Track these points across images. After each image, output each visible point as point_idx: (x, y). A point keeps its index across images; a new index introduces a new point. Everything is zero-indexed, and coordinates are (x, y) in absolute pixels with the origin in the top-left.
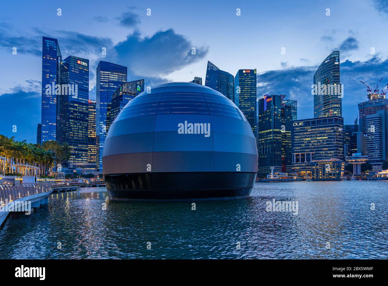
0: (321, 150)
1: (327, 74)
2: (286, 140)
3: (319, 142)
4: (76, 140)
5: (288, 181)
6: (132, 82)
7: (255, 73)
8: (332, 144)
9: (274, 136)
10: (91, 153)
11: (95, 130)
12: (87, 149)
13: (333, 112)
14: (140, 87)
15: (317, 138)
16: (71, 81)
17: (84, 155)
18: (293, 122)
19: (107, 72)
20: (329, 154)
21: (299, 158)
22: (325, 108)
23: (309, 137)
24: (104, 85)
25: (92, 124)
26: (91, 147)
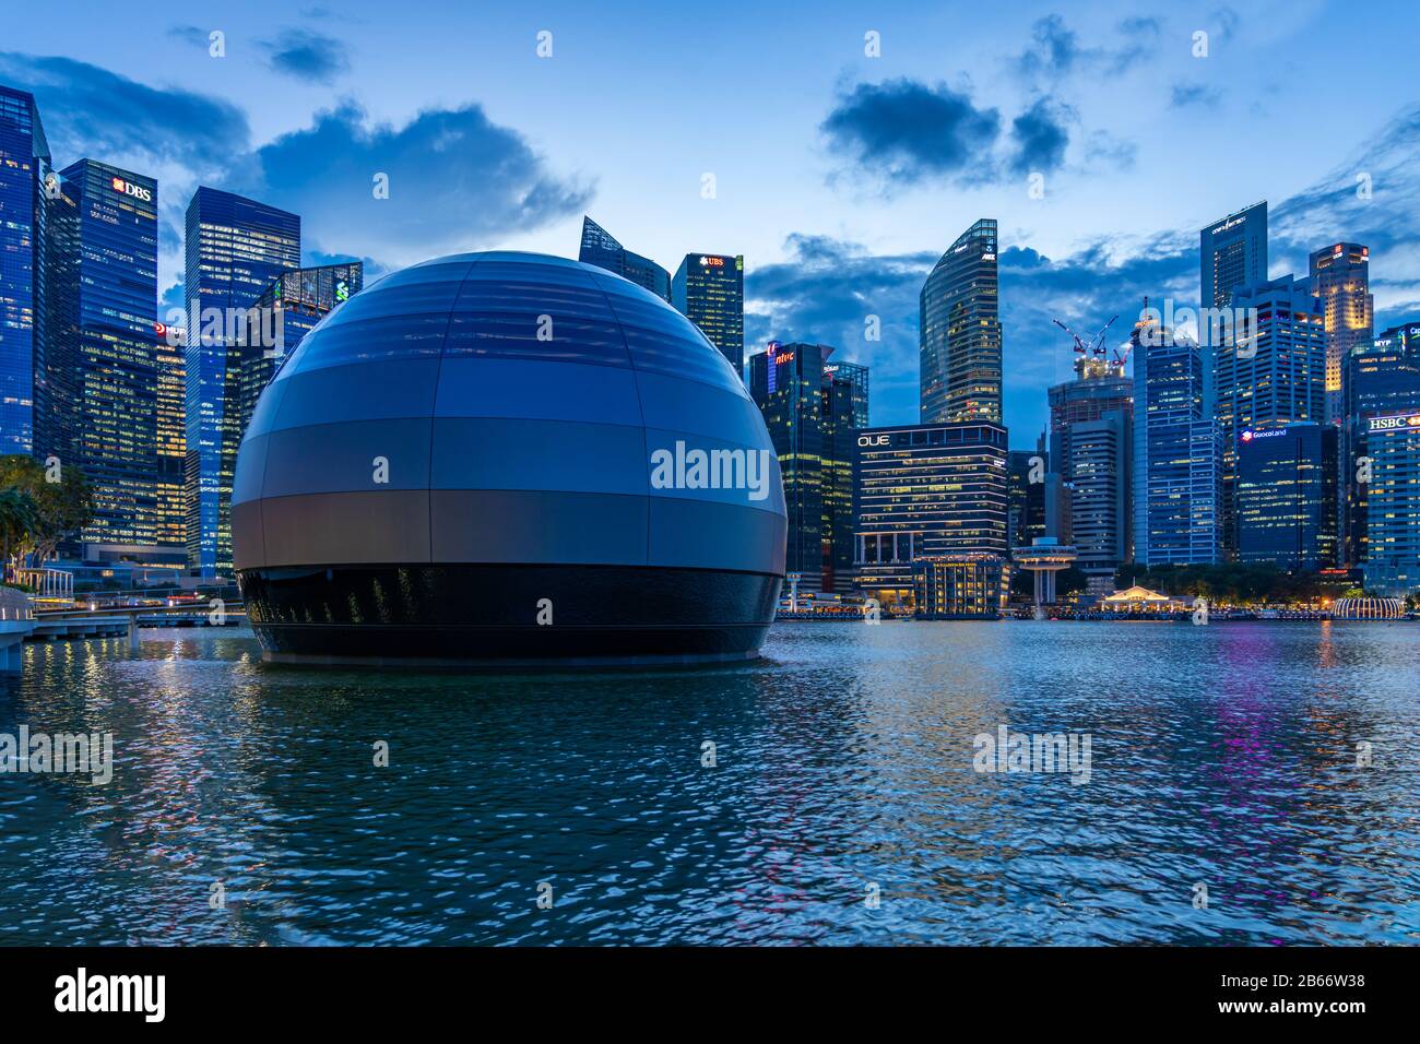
0: (943, 526)
1: (959, 289)
2: (837, 490)
3: (936, 499)
4: (111, 463)
5: (843, 620)
6: (318, 268)
7: (739, 268)
8: (974, 506)
9: (800, 477)
10: (168, 513)
11: (181, 432)
12: (152, 495)
13: (978, 409)
14: (347, 289)
15: (931, 487)
16: (90, 252)
17: (141, 518)
18: (858, 433)
19: (226, 230)
20: (966, 536)
21: (875, 548)
22: (953, 394)
23: (905, 484)
24: (215, 273)
25: (170, 410)
26: (169, 490)
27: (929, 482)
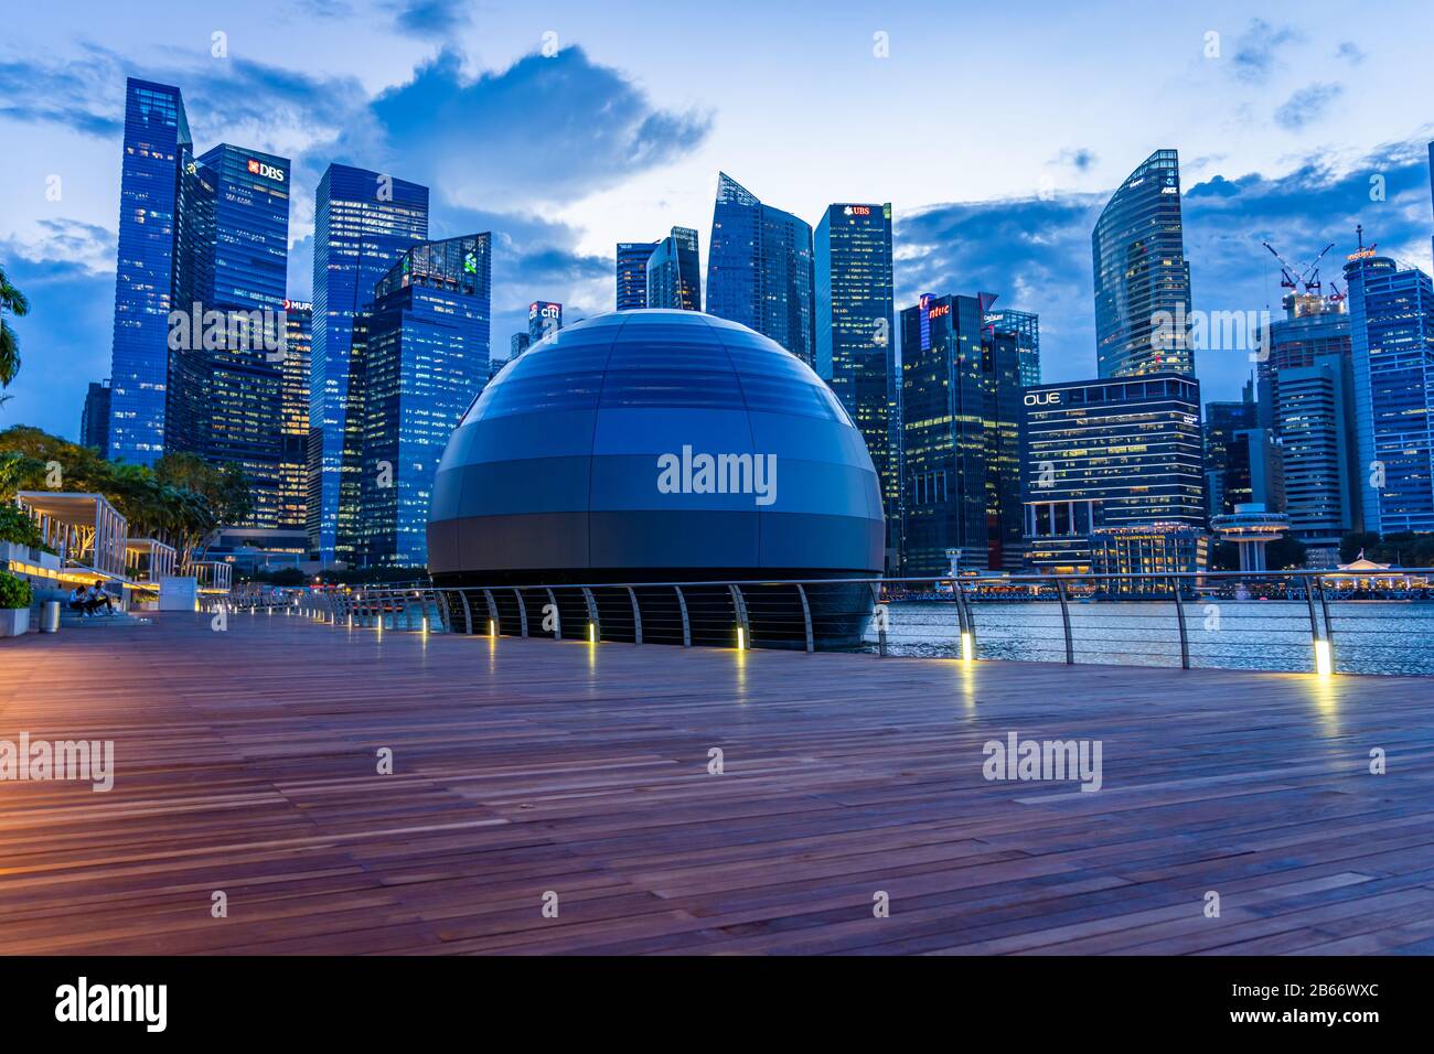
0: (1126, 493)
1: (1137, 226)
2: (1002, 455)
3: (1117, 462)
4: (234, 445)
5: (1012, 601)
6: (446, 241)
7: (887, 216)
8: (1162, 470)
9: (960, 441)
10: (287, 494)
11: (302, 409)
12: (274, 476)
13: (1165, 359)
14: (474, 260)
15: (1111, 449)
16: (224, 234)
17: (263, 500)
18: (1024, 391)
19: (355, 205)
20: (1154, 504)
21: (1048, 519)
22: (1134, 343)
23: (1080, 446)
24: (344, 248)
25: (293, 387)
26: (289, 469)
27: (1108, 443)
